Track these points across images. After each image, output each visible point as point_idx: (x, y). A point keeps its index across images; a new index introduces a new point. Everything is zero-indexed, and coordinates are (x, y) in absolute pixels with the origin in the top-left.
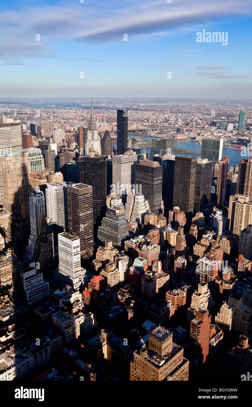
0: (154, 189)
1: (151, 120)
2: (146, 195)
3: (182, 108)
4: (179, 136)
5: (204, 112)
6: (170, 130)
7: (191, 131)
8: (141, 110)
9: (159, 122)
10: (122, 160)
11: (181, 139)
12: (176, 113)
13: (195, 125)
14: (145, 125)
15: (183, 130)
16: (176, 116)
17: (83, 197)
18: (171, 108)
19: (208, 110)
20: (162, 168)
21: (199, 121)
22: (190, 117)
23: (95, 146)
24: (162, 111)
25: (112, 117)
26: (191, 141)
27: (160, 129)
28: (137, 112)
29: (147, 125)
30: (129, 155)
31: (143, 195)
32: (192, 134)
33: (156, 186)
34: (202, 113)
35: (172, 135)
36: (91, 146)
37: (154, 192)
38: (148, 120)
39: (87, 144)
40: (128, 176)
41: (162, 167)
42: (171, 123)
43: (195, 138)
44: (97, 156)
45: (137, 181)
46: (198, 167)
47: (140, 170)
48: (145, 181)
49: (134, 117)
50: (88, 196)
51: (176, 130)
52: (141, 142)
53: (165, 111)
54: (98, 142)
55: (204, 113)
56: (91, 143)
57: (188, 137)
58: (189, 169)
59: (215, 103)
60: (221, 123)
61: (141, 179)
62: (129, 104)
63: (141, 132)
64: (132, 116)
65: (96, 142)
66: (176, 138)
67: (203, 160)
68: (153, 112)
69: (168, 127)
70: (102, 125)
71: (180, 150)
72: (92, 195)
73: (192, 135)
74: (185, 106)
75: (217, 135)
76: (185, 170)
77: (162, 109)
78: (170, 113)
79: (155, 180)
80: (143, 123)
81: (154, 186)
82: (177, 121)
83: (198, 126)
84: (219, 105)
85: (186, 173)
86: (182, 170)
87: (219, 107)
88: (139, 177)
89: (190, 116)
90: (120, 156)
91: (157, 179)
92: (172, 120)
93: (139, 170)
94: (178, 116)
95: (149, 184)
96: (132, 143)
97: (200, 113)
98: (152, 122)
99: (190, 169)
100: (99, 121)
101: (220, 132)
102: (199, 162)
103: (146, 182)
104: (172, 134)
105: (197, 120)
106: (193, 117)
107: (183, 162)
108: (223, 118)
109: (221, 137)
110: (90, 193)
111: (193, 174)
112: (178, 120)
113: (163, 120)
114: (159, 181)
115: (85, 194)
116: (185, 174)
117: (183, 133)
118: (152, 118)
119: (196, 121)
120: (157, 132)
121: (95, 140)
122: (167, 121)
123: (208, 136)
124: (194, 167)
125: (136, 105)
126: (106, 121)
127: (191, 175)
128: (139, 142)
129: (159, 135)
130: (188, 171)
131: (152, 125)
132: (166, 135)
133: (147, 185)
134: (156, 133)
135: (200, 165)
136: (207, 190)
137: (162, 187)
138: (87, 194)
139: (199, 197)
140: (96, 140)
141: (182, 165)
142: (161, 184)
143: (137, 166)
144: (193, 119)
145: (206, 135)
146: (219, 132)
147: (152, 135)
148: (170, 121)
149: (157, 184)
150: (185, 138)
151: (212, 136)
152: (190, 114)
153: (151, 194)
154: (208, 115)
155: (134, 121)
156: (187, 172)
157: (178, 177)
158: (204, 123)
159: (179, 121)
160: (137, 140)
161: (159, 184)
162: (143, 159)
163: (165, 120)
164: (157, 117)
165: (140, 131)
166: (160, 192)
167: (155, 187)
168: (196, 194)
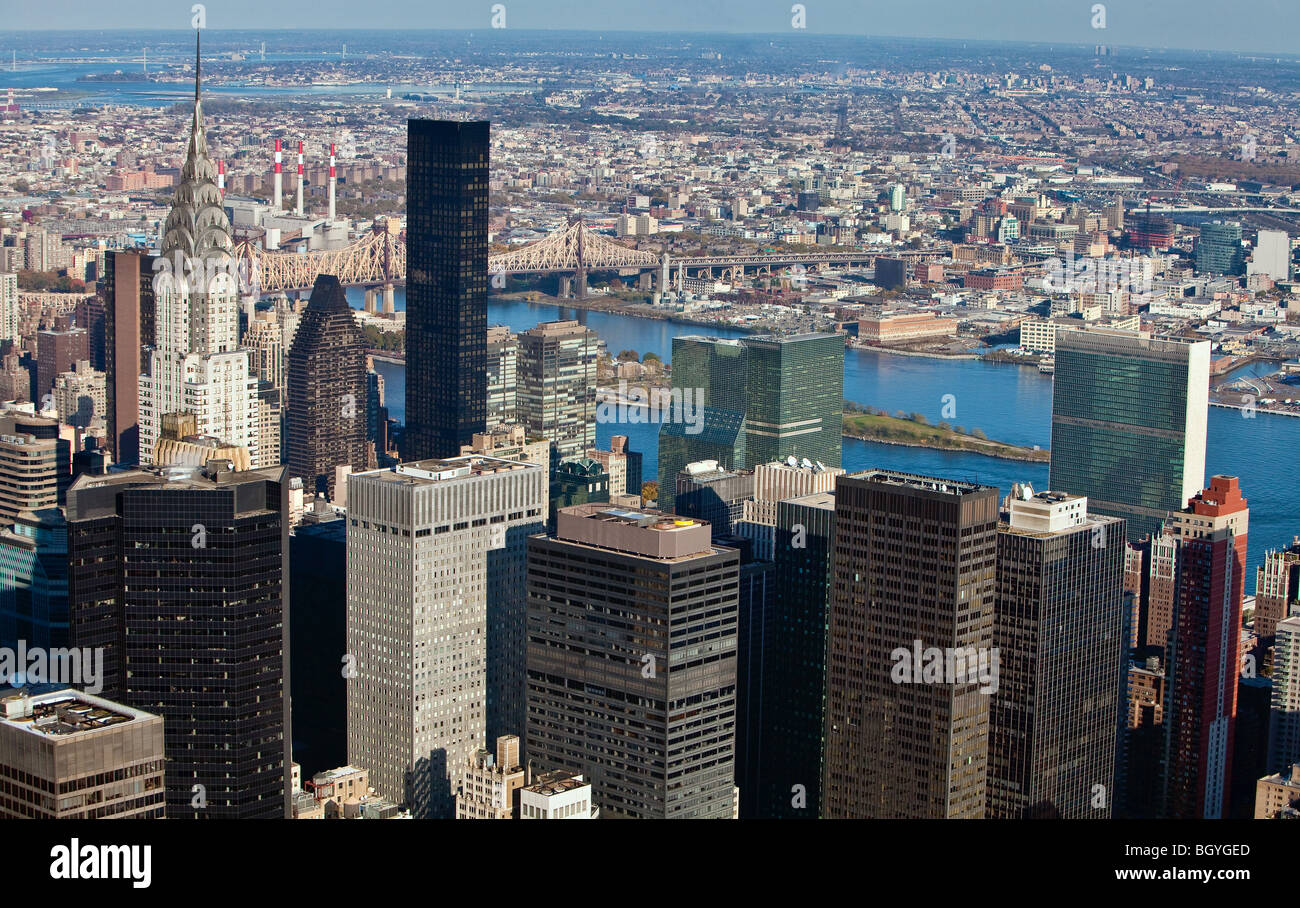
0: (671, 737)
1: (683, 199)
2: (614, 781)
3: (919, 108)
4: (896, 322)
5: (1082, 144)
6: (827, 272)
7: (985, 280)
8: (612, 120)
9: (744, 209)
10: (419, 508)
11: (909, 345)
12: (875, 147)
13: (1015, 241)
14: (638, 238)
15: (922, 271)
16: (874, 170)
17: (90, 802)
18: (842, 111)
19: (1110, 126)
20: (736, 568)
21: (1044, 208)
22: (974, 179)
23: (210, 398)
24: (768, 136)
25: (386, 170)
26: (984, 360)
27: (748, 270)
28: (583, 140)
29: (653, 230)
30: (478, 470)
31: (587, 781)
32: (992, 303)
33: (685, 709)
34: (1067, 152)
35: (839, 312)
36: (184, 396)
37: (670, 759)
38: (658, 200)
39: (153, 380)
40: (468, 628)
41: (734, 563)
42: (835, 219)
43: (1013, 337)
44: (214, 478)
45: (535, 675)
46: (1012, 564)
47: (562, 589)
48: (605, 672)
49: (557, 173)
50: (131, 789)
51: (869, 272)
52: (592, 367)
53: (794, 130)
54: (234, 366)
55: (1086, 152)
56: (187, 376)
57: (963, 328)
58: (941, 576)
59: (1159, 81)
60: (1205, 230)
61: (575, 659)
62: (527, 81)
63: (607, 289)
64: (545, 166)
65: (223, 367)
66: (872, 336)
67: (1054, 507)
68: (703, 138)
69: (813, 249)
70: (308, 230)
71: (902, 425)
72: (161, 790)
73: (994, 309)
74: (941, 96)
75: (1174, 311)
76: (915, 589)
77: (769, 120)
78: (829, 144)
79: (681, 667)
80: (624, 222)
81: (671, 714)
82: (882, 209)
83: (1039, 248)
84: (1190, 99)
85: (920, 608)
86: (889, 584)
87: (1190, 109)
88: (553, 644)
89: (979, 169)
90: (408, 471)
91: (694, 652)
92: (847, 197)
93: (553, 587)
94: (890, 168)
95: (633, 699)
96: (521, 369)
97: (1055, 149)
98: (691, 214)
99: (948, 576)
100: (289, 205)
101: (1198, 292)
102: (1018, 524)
103: (610, 679)
104: (844, 300)
105: (1031, 202)
106: (1001, 179)
107: (899, 524)
108: (1215, 187)
109: (1202, 329)
110: (139, 770)
111: (976, 615)
112: (886, 197)
113: (777, 198)
114: (715, 674)
115: (100, 779)
116: (913, 613)
117: (923, 295)
118: (697, 180)
119: (1022, 210)
120: (726, 289)
121: (214, 347)
122: (805, 203)
123: (1107, 320)
124: (980, 560)
125: (577, 86)
126: (337, 204)
127: (959, 626)
128: (580, 367)
129: (744, 313)
130: (933, 592)
131: (692, 237)
132: (799, 311)
133: (614, 702)
134: (721, 296)
135: (1023, 549)
136: (1084, 740)
137: (732, 719)
138: (119, 775)
139: (1027, 793)
140: (223, 349)
141: (892, 547)
142: (727, 698)
143: (540, 556)
144: (998, 190)
145: (1094, 313)
146: (1190, 292)
147: (690, 309)
148: (827, 202)
149: (697, 699)
150: (940, 331)
151: (1136, 320)
152: (980, 158)
153: (648, 778)
154: (1108, 166)
155: (557, 202)
156: (924, 603)
157: (861, 639)
158: (1080, 221)
159: (897, 204)
160: (565, 345)
161: (714, 695)
162: (604, 496)
163: (789, 199)
164: (734, 177)
165: (595, 279)
166: (720, 755)
167: (679, 723)
168: (1002, 773)
